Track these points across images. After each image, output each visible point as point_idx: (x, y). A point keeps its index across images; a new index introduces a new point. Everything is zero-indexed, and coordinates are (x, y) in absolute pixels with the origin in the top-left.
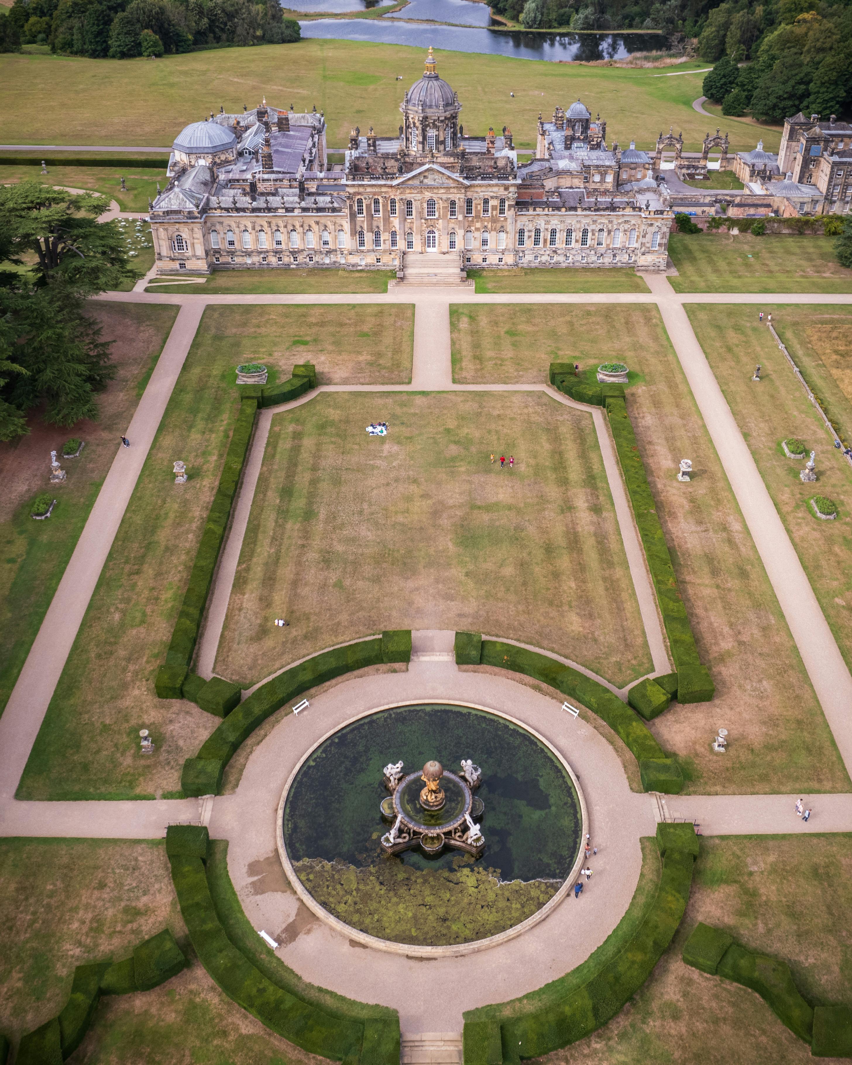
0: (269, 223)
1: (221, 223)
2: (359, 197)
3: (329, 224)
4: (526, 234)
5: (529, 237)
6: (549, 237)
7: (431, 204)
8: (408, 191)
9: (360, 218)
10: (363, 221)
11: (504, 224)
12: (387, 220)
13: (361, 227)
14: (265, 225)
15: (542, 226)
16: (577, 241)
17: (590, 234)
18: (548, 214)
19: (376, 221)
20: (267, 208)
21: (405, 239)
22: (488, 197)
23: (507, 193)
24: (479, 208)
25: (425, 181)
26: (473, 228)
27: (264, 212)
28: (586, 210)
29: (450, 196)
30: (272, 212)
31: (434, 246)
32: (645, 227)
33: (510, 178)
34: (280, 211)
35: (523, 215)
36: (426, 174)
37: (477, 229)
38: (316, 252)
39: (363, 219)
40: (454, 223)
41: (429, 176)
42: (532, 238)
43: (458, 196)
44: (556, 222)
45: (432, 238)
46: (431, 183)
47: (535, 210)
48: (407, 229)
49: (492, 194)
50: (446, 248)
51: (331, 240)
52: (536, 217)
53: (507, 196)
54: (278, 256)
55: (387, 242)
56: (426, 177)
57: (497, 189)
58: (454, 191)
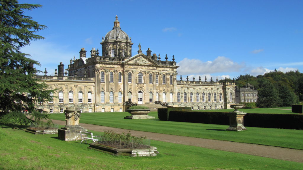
2: (102, 70)
3: (83, 87)
4: (181, 94)
5: (182, 96)
6: (190, 97)
7: (141, 75)
8: (129, 66)
9: (102, 84)
10: (104, 85)
11: (172, 88)
12: (116, 85)
13: (103, 88)
15: (186, 91)
16: (201, 99)
17: (205, 95)
18: (189, 85)
19: (111, 85)
20: (46, 76)
21: (128, 95)
22: (165, 74)
23: (173, 72)
24: (161, 80)
25: (138, 61)
26: (159, 90)
27: (44, 78)
28: (203, 83)
29: (150, 71)
30: (49, 79)
31: (141, 101)
32: (227, 90)
33: (174, 64)
34: (54, 78)
35: (179, 85)
36: (139, 58)
37: (161, 91)
38: (75, 105)
39: (104, 84)
40: (151, 86)
41: (140, 59)
42: (183, 97)
43: (154, 71)
44: (192, 89)
45: (140, 96)
46: (141, 63)
47: (183, 82)
48: (128, 89)
49: (167, 72)
50: (148, 101)
51: (84, 97)
52: (184, 86)
53: (173, 74)
54: (51, 108)
55: (117, 98)
56: (139, 59)
57: (169, 70)
58: (151, 68)
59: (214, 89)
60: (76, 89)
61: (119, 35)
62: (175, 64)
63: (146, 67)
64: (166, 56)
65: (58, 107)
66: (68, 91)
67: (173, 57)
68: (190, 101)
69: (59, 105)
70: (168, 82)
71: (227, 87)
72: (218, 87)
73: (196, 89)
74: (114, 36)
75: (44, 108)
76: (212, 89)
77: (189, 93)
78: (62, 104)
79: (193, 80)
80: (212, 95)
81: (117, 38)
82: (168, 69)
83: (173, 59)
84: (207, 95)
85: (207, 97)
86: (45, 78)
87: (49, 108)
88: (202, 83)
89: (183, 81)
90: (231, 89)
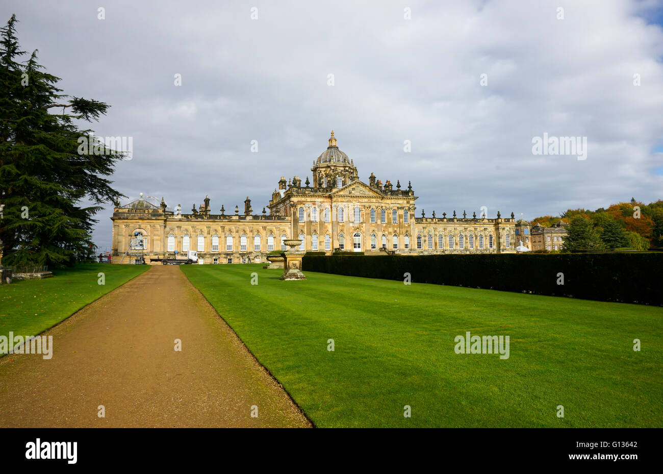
0: (223, 228)
1: (179, 227)
2: (302, 206)
3: (274, 229)
4: (423, 238)
5: (425, 241)
6: (438, 241)
7: (357, 211)
8: (340, 199)
9: (301, 223)
10: (303, 226)
11: (408, 229)
12: (322, 225)
13: (302, 230)
14: (220, 229)
15: (432, 233)
16: (456, 244)
17: (464, 238)
18: (436, 223)
19: (314, 225)
20: (223, 215)
21: (338, 240)
22: (396, 208)
23: (408, 205)
24: (390, 217)
25: (353, 192)
26: (387, 232)
27: (220, 218)
28: (460, 221)
29: (371, 204)
30: (227, 219)
31: (359, 247)
32: (501, 231)
33: (410, 194)
34: (234, 218)
35: (419, 223)
36: (354, 187)
37: (390, 233)
38: (262, 254)
39: (303, 224)
40: (374, 227)
41: (356, 188)
42: (427, 242)
43: (377, 205)
44: (441, 229)
45: (357, 240)
46: (358, 194)
47: (426, 220)
48: (339, 232)
49: (399, 206)
50: (369, 248)
51: (275, 243)
52: (428, 225)
53: (409, 207)
54: (229, 258)
55: (322, 243)
56: (353, 189)
57: (402, 202)
58: (374, 200)
59: (478, 229)
60: (265, 232)
61: (334, 157)
62: (413, 194)
63: (366, 200)
64: (398, 183)
65: (239, 256)
66: (253, 234)
67: (410, 183)
68: (438, 248)
69: (240, 254)
70: (401, 220)
71: (500, 225)
72: (486, 226)
73: (449, 229)
74: (326, 158)
75: (219, 258)
76: (476, 229)
77: (436, 235)
78: (245, 252)
79: (443, 217)
80: (476, 238)
81: (330, 161)
82: (400, 202)
83: (410, 187)
84: (466, 239)
85: (467, 241)
86: (222, 218)
87: (227, 258)
88: (457, 221)
89: (426, 218)
90: (507, 228)
